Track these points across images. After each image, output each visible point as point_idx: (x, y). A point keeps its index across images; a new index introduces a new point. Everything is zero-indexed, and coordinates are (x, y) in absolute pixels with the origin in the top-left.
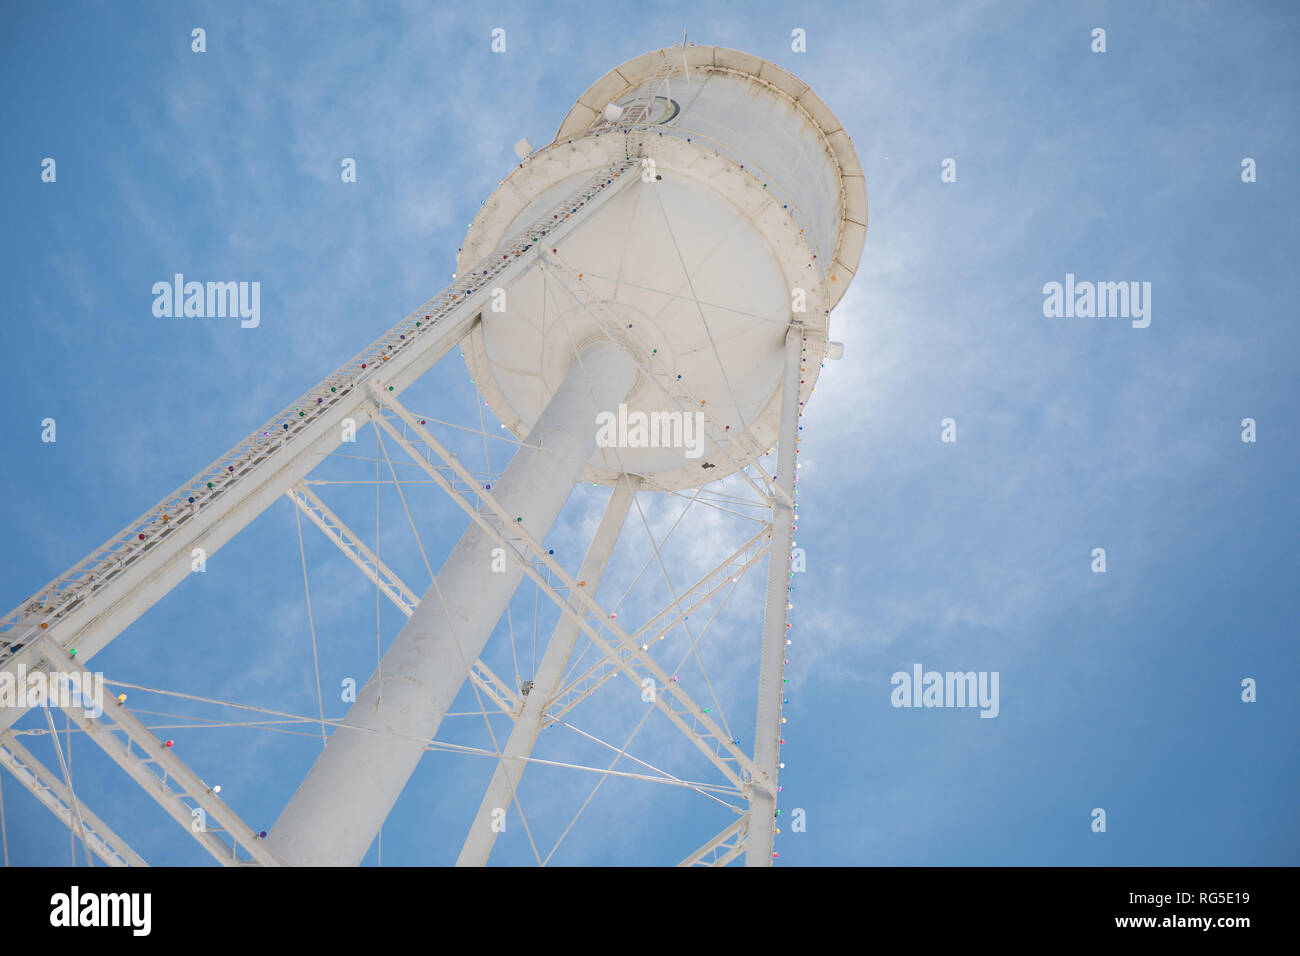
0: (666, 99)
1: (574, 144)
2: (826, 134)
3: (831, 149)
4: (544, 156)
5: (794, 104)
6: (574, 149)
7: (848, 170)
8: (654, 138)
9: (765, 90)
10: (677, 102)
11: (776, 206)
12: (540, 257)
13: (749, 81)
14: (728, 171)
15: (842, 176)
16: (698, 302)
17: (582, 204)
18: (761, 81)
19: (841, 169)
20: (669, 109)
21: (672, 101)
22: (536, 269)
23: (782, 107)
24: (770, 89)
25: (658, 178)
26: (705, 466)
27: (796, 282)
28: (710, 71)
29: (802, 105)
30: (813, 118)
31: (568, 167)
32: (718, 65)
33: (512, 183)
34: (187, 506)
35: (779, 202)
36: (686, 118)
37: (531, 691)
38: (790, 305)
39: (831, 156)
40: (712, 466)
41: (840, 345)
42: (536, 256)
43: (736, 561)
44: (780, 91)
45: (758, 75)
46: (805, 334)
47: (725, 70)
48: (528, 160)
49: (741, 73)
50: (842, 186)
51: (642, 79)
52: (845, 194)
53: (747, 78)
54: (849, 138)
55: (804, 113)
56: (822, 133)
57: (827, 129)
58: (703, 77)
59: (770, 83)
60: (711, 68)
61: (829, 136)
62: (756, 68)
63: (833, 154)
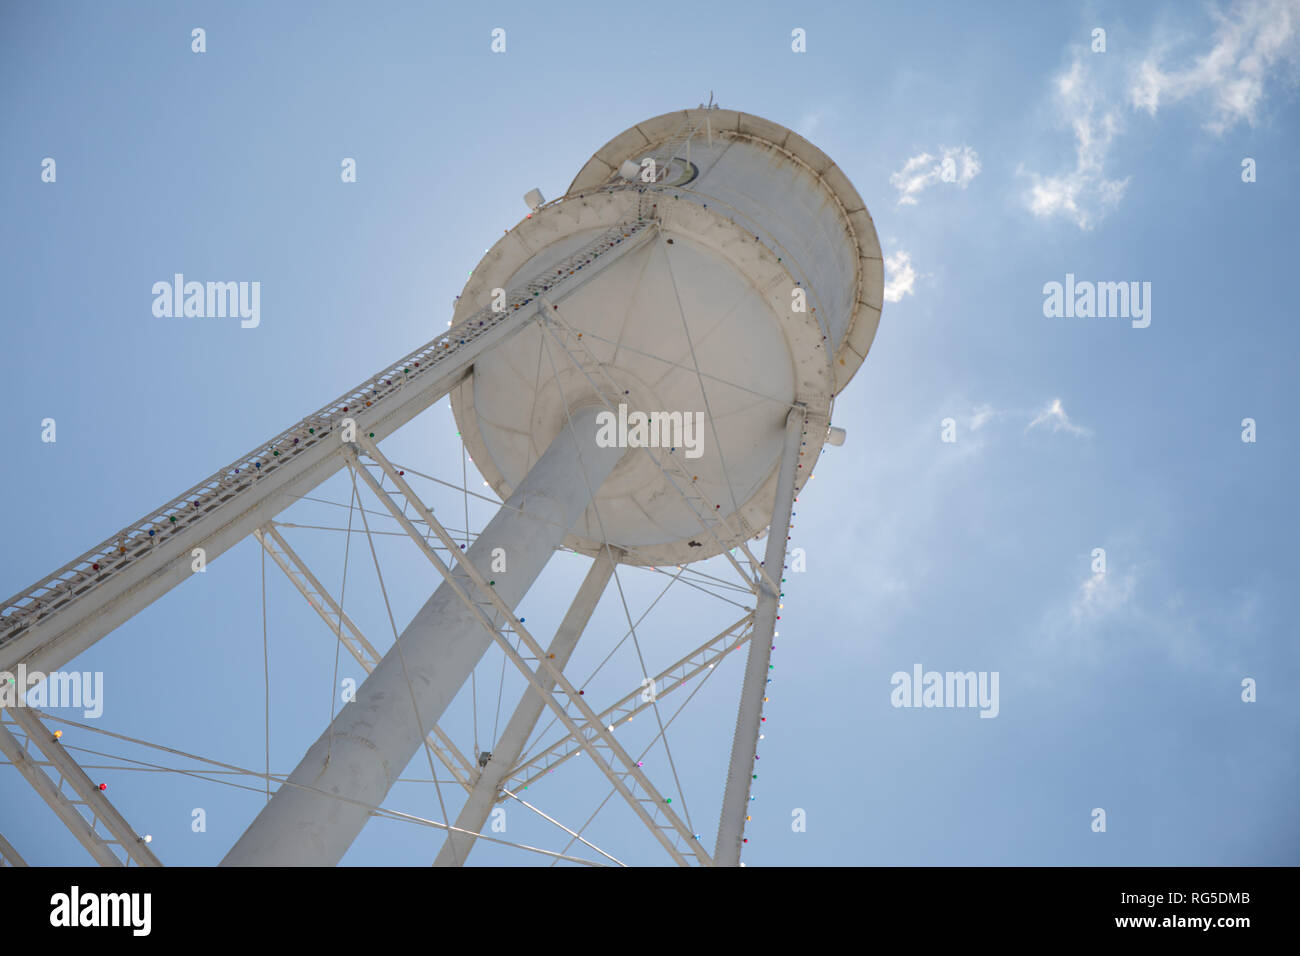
0: (685, 161)
1: (587, 199)
2: (848, 212)
3: (851, 229)
4: (555, 209)
5: (817, 178)
6: (585, 204)
7: (868, 251)
8: (669, 200)
9: (789, 161)
10: (696, 165)
11: (789, 282)
12: (540, 312)
13: (773, 151)
14: (743, 241)
15: (860, 257)
16: (699, 374)
17: (588, 262)
18: (786, 152)
19: (860, 250)
20: (687, 172)
21: (691, 164)
22: (534, 325)
23: (805, 180)
24: (794, 161)
25: (670, 242)
26: (692, 544)
27: (803, 362)
28: (733, 136)
29: (825, 180)
30: (836, 194)
31: (578, 222)
32: (742, 131)
33: (518, 233)
34: (147, 539)
35: (792, 278)
36: (703, 184)
37: (489, 763)
38: (796, 386)
39: (851, 236)
40: (699, 545)
41: (842, 431)
42: (536, 311)
43: (714, 646)
44: (804, 164)
45: (783, 145)
46: (807, 417)
47: (749, 137)
48: (537, 211)
49: (765, 142)
50: (860, 267)
51: (663, 139)
52: (863, 276)
53: (771, 147)
54: (871, 219)
55: (826, 189)
56: (843, 210)
57: (849, 207)
58: (726, 143)
59: (794, 155)
60: (735, 134)
61: (852, 215)
62: (781, 138)
63: (854, 234)
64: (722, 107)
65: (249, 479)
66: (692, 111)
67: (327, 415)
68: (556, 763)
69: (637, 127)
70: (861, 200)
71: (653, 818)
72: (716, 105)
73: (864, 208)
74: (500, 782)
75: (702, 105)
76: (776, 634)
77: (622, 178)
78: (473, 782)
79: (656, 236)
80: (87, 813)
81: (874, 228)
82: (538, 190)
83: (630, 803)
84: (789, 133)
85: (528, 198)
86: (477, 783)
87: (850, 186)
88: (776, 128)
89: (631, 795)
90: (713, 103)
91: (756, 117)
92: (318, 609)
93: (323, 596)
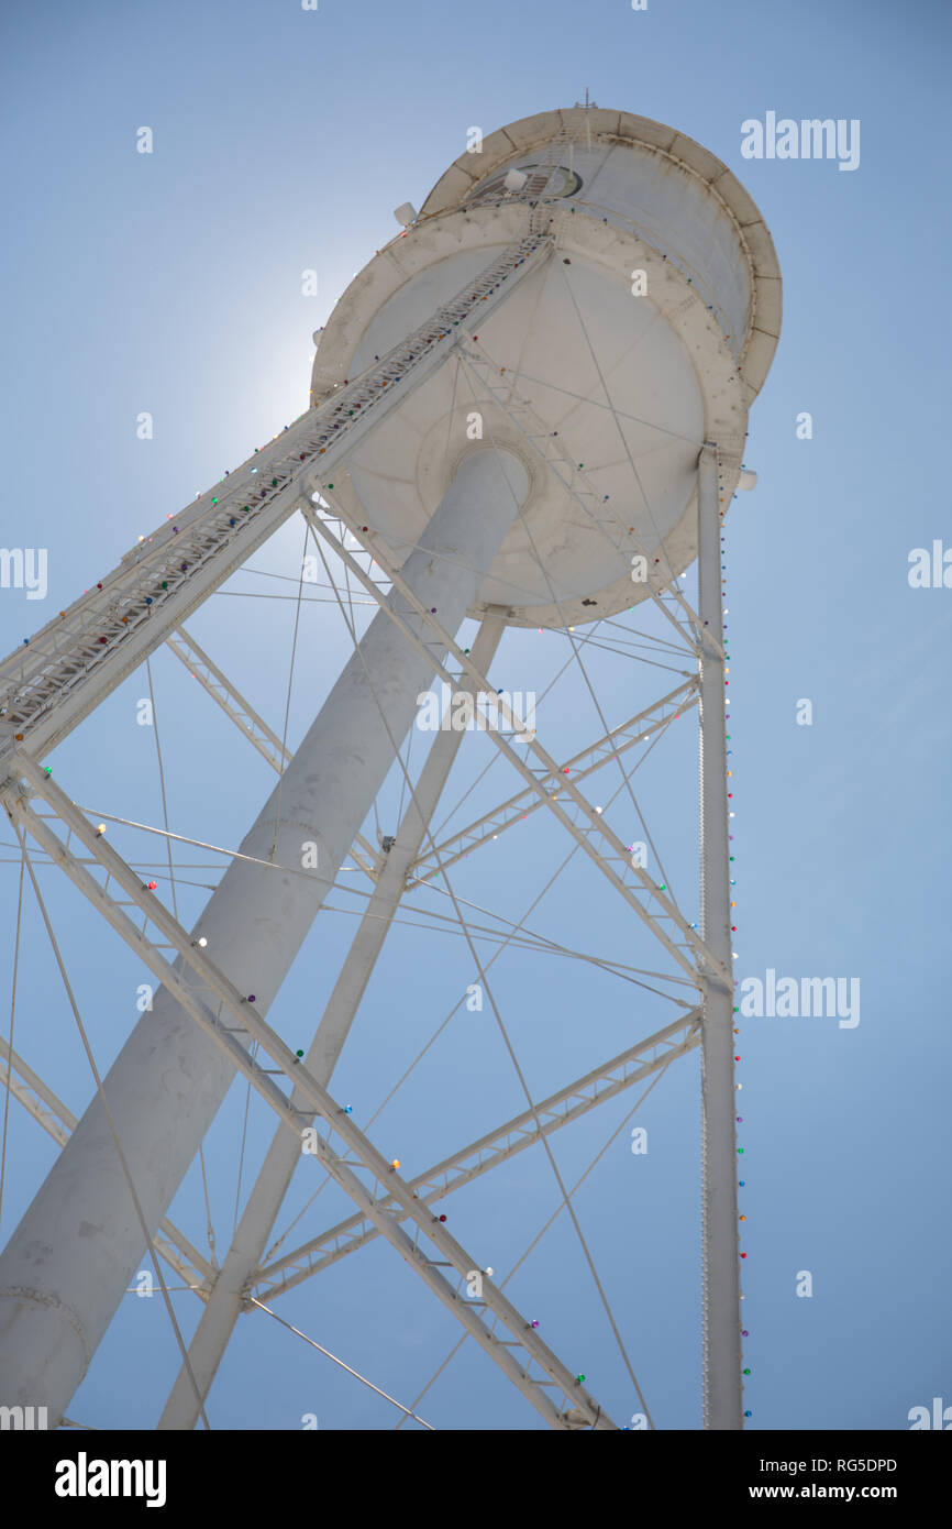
0: (568, 170)
1: (470, 214)
2: (742, 225)
3: (745, 244)
4: (432, 226)
5: (707, 187)
6: (468, 220)
7: (763, 270)
8: (564, 214)
9: (676, 168)
10: (580, 174)
11: (699, 307)
12: (457, 344)
13: (658, 156)
14: (648, 260)
15: (756, 276)
16: (614, 412)
17: (498, 285)
18: (672, 157)
19: (755, 268)
20: (571, 182)
21: (574, 174)
22: (453, 359)
23: (695, 189)
24: (681, 168)
25: (567, 262)
26: (587, 603)
27: (714, 397)
28: (613, 140)
29: (716, 188)
30: (727, 205)
31: (460, 241)
32: (623, 134)
33: (392, 254)
34: (145, 608)
35: (703, 302)
36: (590, 193)
37: (393, 848)
38: (706, 424)
39: (744, 252)
40: (594, 603)
41: (753, 473)
42: (453, 343)
43: (651, 716)
44: (692, 171)
45: (669, 150)
46: (720, 458)
47: (630, 140)
48: (410, 228)
49: (647, 145)
50: (753, 288)
51: (531, 144)
52: (757, 298)
53: (655, 152)
54: (769, 233)
55: (717, 199)
56: (736, 224)
57: (743, 220)
58: (606, 147)
59: (681, 161)
60: (614, 136)
61: (745, 229)
62: (666, 141)
63: (747, 251)
64: (600, 106)
65: (225, 538)
66: (565, 110)
67: (279, 464)
68: (471, 847)
69: (503, 130)
70: (756, 210)
71: (645, 907)
72: (594, 104)
73: (761, 221)
74: (408, 868)
75: (577, 104)
76: (727, 701)
77: (506, 189)
78: (379, 871)
79: (551, 255)
80: (137, 915)
81: (771, 243)
82: (409, 204)
83: (620, 890)
84: (677, 135)
85: (398, 213)
86: (383, 870)
87: (746, 195)
88: (661, 129)
89: (621, 882)
90: (590, 102)
91: (641, 119)
92: (203, 682)
93: (208, 666)
